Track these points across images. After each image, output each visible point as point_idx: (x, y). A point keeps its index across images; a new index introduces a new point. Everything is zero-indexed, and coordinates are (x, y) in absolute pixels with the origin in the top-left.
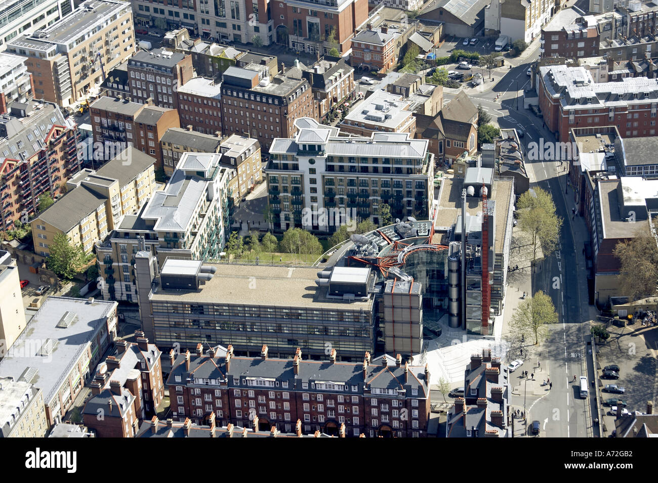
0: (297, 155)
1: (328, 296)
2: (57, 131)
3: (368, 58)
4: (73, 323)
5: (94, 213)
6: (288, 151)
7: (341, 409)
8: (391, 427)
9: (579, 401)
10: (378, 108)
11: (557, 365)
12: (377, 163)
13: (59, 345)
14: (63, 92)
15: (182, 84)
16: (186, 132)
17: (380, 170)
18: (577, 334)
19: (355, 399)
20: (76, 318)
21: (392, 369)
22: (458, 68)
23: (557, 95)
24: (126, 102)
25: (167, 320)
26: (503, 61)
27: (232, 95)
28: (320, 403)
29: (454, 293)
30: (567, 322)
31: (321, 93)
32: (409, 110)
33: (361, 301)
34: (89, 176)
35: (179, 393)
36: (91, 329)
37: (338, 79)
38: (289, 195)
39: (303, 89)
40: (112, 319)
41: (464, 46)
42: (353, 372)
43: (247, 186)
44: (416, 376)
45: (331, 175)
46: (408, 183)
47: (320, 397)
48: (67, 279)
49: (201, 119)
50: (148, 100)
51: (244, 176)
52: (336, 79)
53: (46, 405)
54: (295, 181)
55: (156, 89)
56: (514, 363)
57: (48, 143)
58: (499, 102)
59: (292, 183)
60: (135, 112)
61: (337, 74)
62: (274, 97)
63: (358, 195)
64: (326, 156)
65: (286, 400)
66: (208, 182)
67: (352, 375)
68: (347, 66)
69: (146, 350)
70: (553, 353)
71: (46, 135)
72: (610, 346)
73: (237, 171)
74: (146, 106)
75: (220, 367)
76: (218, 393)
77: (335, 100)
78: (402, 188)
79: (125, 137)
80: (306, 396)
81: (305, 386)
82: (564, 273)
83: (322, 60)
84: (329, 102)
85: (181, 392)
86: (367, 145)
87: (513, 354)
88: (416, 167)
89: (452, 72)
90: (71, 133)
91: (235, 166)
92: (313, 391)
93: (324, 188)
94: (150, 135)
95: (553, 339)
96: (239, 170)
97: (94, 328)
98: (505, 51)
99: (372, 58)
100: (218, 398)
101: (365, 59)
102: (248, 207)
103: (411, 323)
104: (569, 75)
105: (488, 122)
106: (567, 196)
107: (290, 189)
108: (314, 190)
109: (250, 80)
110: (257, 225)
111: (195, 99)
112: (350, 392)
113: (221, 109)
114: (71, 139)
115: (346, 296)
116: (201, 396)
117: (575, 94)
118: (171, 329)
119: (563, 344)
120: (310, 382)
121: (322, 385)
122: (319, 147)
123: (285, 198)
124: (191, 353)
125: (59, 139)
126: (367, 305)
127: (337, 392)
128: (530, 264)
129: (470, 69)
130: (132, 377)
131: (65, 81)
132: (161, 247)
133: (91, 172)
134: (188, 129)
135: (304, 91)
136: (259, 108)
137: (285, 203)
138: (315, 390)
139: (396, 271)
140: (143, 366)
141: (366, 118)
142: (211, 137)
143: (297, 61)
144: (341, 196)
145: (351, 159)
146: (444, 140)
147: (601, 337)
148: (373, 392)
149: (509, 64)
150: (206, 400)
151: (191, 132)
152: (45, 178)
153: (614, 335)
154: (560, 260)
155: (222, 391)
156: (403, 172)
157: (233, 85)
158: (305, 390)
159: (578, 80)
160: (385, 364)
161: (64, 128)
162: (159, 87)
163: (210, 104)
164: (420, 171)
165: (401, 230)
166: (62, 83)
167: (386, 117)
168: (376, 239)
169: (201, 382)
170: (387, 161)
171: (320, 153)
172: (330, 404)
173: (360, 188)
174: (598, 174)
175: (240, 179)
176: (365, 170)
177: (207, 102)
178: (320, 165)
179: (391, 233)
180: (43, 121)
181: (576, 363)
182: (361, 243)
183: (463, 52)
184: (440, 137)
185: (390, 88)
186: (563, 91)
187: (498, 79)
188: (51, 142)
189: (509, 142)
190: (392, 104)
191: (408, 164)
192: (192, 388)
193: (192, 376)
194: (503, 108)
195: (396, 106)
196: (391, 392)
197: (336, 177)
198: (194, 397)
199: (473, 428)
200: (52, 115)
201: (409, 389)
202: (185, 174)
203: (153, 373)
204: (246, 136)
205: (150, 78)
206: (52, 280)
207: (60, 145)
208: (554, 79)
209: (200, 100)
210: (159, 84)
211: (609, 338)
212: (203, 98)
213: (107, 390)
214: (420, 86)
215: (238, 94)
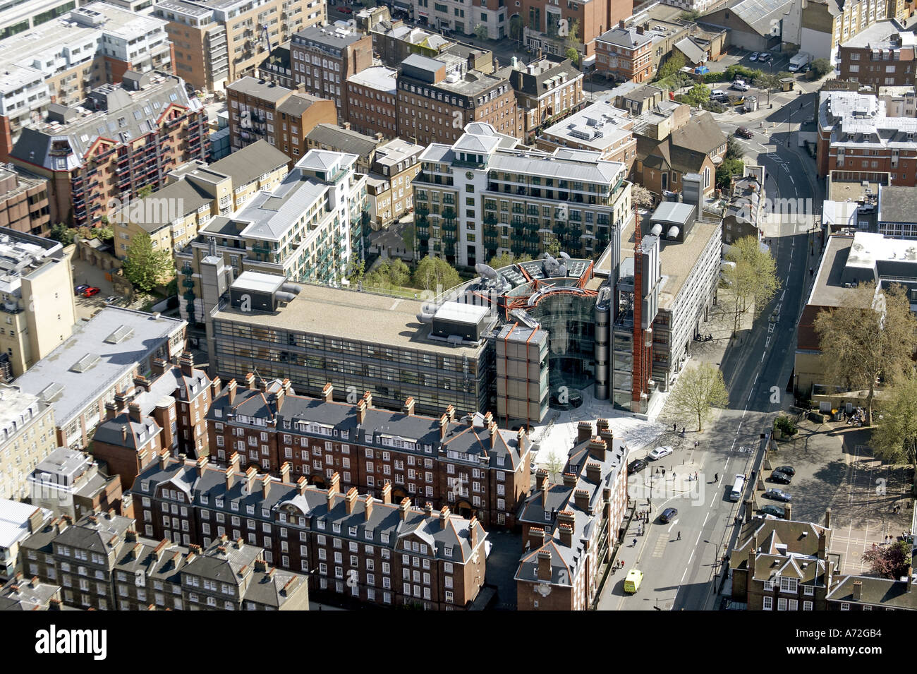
0: (452, 165)
1: (430, 336)
2: (176, 111)
3: (614, 64)
4: (126, 339)
5: (194, 215)
6: (442, 160)
7: (412, 474)
8: (471, 504)
9: (727, 504)
10: (591, 123)
11: (717, 458)
12: (552, 186)
13: (99, 363)
14: (216, 71)
15: (355, 73)
16: (341, 130)
17: (556, 195)
18: (757, 425)
19: (428, 463)
20: (132, 334)
21: (478, 430)
22: (732, 88)
23: (829, 128)
24: (273, 85)
25: (232, 345)
26: (791, 85)
27: (409, 91)
28: (386, 463)
29: (601, 353)
30: (750, 409)
31: (532, 100)
32: (631, 130)
33: (469, 346)
34: (199, 169)
35: (219, 432)
36: (144, 348)
37: (557, 84)
38: (440, 217)
39: (501, 90)
40: (176, 342)
41: (751, 61)
42: (430, 428)
43: (404, 205)
44: (506, 442)
45: (493, 196)
46: (589, 216)
47: (386, 456)
48: (143, 290)
49: (373, 119)
50: (298, 86)
51: (401, 191)
52: (554, 83)
53: (58, 428)
54: (448, 199)
55: (322, 76)
56: (659, 449)
57: (161, 125)
58: (768, 135)
59: (444, 202)
60: (279, 99)
61: (556, 78)
62: (458, 96)
63: (525, 224)
64: (487, 170)
65: (346, 455)
66: (329, 187)
67: (428, 432)
68: (573, 69)
69: (190, 376)
70: (716, 444)
71: (160, 115)
72: (794, 444)
73: (390, 183)
74: (295, 92)
75: (270, 405)
76: (264, 437)
77: (550, 111)
78: (580, 221)
79: (266, 130)
80: (369, 453)
81: (368, 439)
82: (770, 351)
83: (543, 58)
84: (542, 114)
85: (220, 430)
86: (543, 162)
87: (665, 439)
88: (601, 195)
89: (721, 92)
90: (196, 116)
91: (388, 178)
92: (378, 447)
93: (483, 212)
94: (294, 129)
95: (724, 428)
96: (393, 183)
97: (148, 346)
98: (802, 72)
99: (619, 64)
100: (264, 443)
101: (611, 66)
102: (399, 231)
103: (529, 381)
104: (852, 104)
105: (740, 156)
106: (811, 257)
107: (441, 210)
108: (470, 214)
109: (433, 73)
110: (401, 254)
111: (367, 92)
112: (422, 452)
113: (396, 108)
114: (193, 125)
115: (451, 339)
116: (245, 439)
117: (849, 127)
118: (237, 357)
119: (733, 435)
120: (375, 434)
121: (390, 441)
122: (481, 157)
123: (436, 221)
124: (238, 383)
125: (176, 122)
126: (474, 352)
127: (406, 451)
128: (729, 335)
129: (746, 90)
130: (162, 405)
131: (219, 58)
132: (247, 258)
133: (201, 164)
134: (344, 127)
135: (501, 93)
136: (440, 109)
137: (435, 228)
138: (381, 446)
139: (521, 314)
140: (183, 395)
141: (571, 135)
142: (370, 139)
143: (515, 58)
144: (505, 225)
145: (520, 177)
146: (670, 173)
147: (786, 431)
148: (450, 455)
149: (799, 88)
150: (251, 444)
151: (348, 131)
152: (152, 169)
153: (805, 432)
154: (770, 335)
155: (269, 434)
156: (584, 200)
157: (412, 77)
158: (368, 444)
159: (859, 110)
160: (470, 422)
161: (186, 109)
162: (325, 73)
163: (383, 100)
164: (605, 201)
165: (548, 268)
166: (215, 60)
167: (596, 135)
168: (512, 275)
169: (244, 420)
170: (564, 184)
171: (481, 166)
172: (399, 466)
173: (528, 216)
174: (843, 229)
175: (394, 194)
176: (536, 193)
177: (381, 97)
178: (480, 182)
179: (534, 269)
180: (158, 96)
181: (741, 459)
182: (487, 275)
183: (744, 69)
184: (664, 167)
185: (619, 102)
186: (836, 122)
187: (777, 107)
188: (165, 124)
189: (749, 181)
190: (610, 120)
191: (590, 191)
192: (236, 428)
193: (234, 411)
194: (771, 142)
195: (613, 122)
196: (471, 458)
197: (498, 198)
198: (237, 438)
199: (553, 509)
200: (172, 91)
201: (494, 457)
202: (301, 174)
203: (197, 406)
204: (412, 142)
205: (316, 61)
206: (127, 290)
207: (179, 130)
208: (829, 107)
209: (372, 94)
210: (326, 69)
211: (797, 434)
212: (376, 91)
213: (124, 414)
214: (658, 102)
215: (416, 89)
